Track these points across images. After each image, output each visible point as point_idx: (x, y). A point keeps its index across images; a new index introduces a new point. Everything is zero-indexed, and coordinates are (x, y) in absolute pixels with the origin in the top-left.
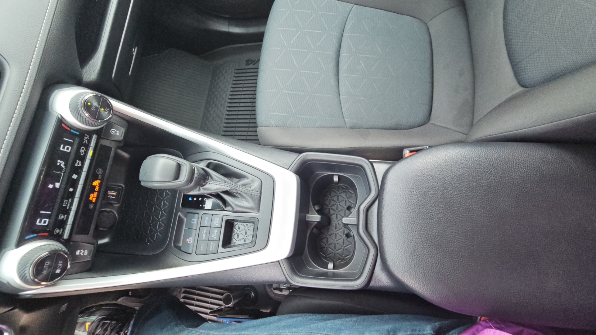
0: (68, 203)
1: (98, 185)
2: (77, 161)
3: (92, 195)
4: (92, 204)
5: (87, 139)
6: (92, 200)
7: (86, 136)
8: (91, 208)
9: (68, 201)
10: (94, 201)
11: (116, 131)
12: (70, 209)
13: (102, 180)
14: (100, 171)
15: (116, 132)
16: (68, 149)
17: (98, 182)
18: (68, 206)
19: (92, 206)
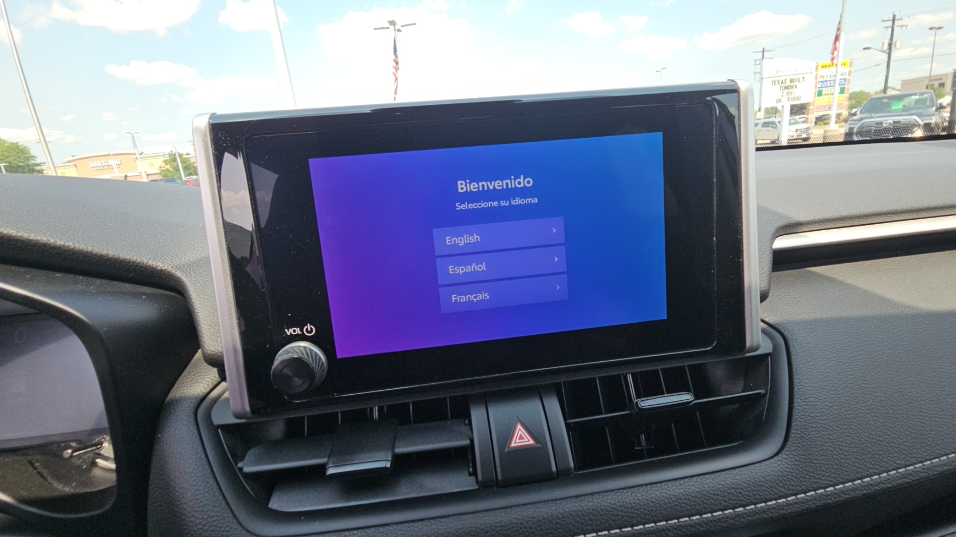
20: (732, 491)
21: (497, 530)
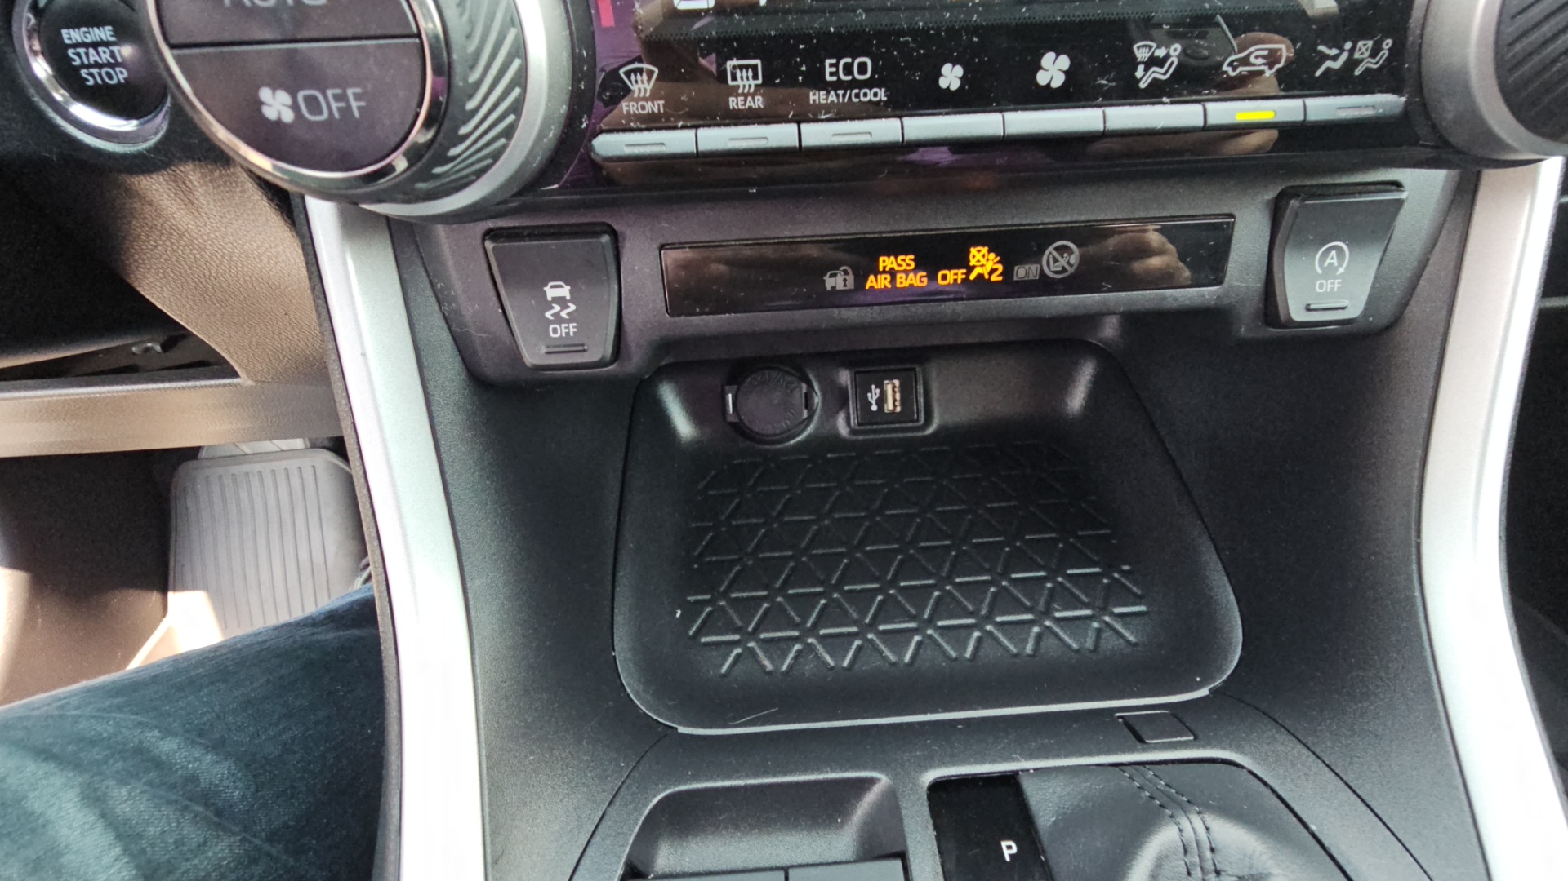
0: (855, 84)
1: (972, 277)
2: (1176, 50)
3: (907, 261)
4: (851, 278)
5: (1352, 62)
6: (876, 273)
7: (1374, 53)
9: (869, 84)
10: (871, 282)
11: (1341, 270)
12: (805, 113)
13: (1010, 287)
14: (1062, 262)
17: (992, 271)
18: (832, 97)
19: (840, 286)
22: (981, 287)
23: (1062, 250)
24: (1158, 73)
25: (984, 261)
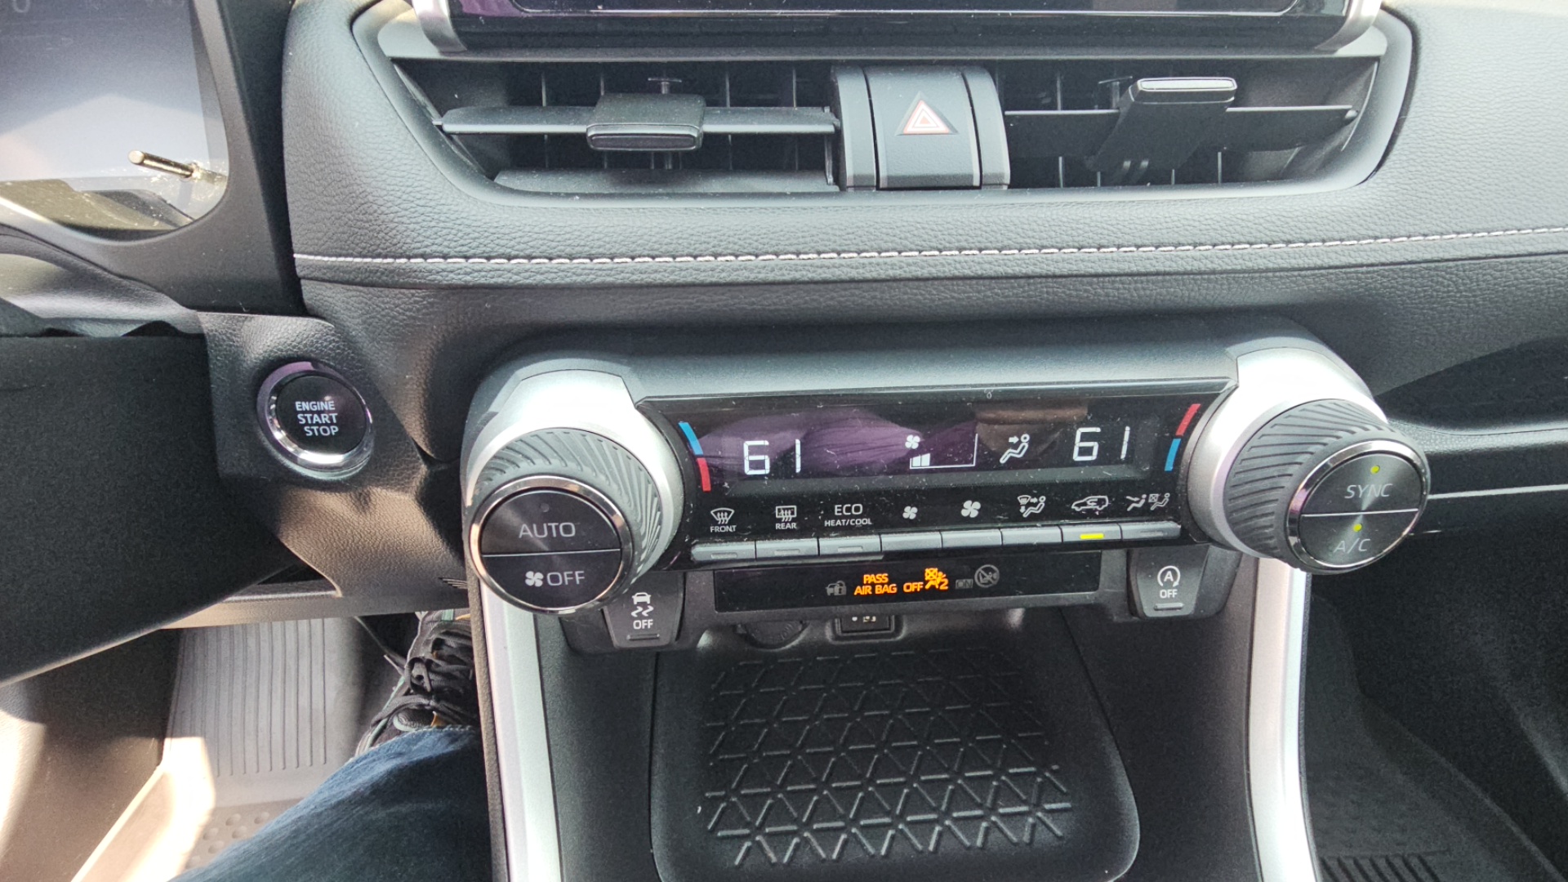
0: (852, 516)
1: (927, 587)
2: (1043, 499)
3: (883, 577)
4: (844, 588)
5: (1147, 505)
6: (862, 584)
7: (1160, 499)
8: (829, 591)
9: (861, 516)
10: (858, 590)
11: (1176, 584)
12: (822, 532)
13: (952, 592)
14: (988, 577)
15: (1168, 585)
16: (1085, 451)
17: (941, 583)
18: (839, 523)
19: (837, 592)
20: (1274, 219)
21: (877, 226)
22: (934, 593)
23: (987, 570)
24: (1032, 510)
25: (935, 577)
